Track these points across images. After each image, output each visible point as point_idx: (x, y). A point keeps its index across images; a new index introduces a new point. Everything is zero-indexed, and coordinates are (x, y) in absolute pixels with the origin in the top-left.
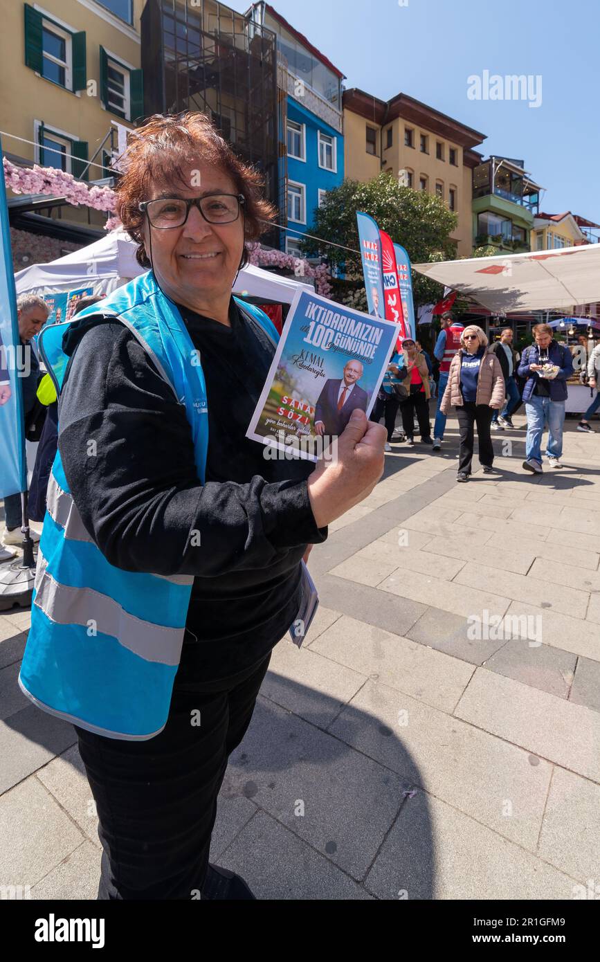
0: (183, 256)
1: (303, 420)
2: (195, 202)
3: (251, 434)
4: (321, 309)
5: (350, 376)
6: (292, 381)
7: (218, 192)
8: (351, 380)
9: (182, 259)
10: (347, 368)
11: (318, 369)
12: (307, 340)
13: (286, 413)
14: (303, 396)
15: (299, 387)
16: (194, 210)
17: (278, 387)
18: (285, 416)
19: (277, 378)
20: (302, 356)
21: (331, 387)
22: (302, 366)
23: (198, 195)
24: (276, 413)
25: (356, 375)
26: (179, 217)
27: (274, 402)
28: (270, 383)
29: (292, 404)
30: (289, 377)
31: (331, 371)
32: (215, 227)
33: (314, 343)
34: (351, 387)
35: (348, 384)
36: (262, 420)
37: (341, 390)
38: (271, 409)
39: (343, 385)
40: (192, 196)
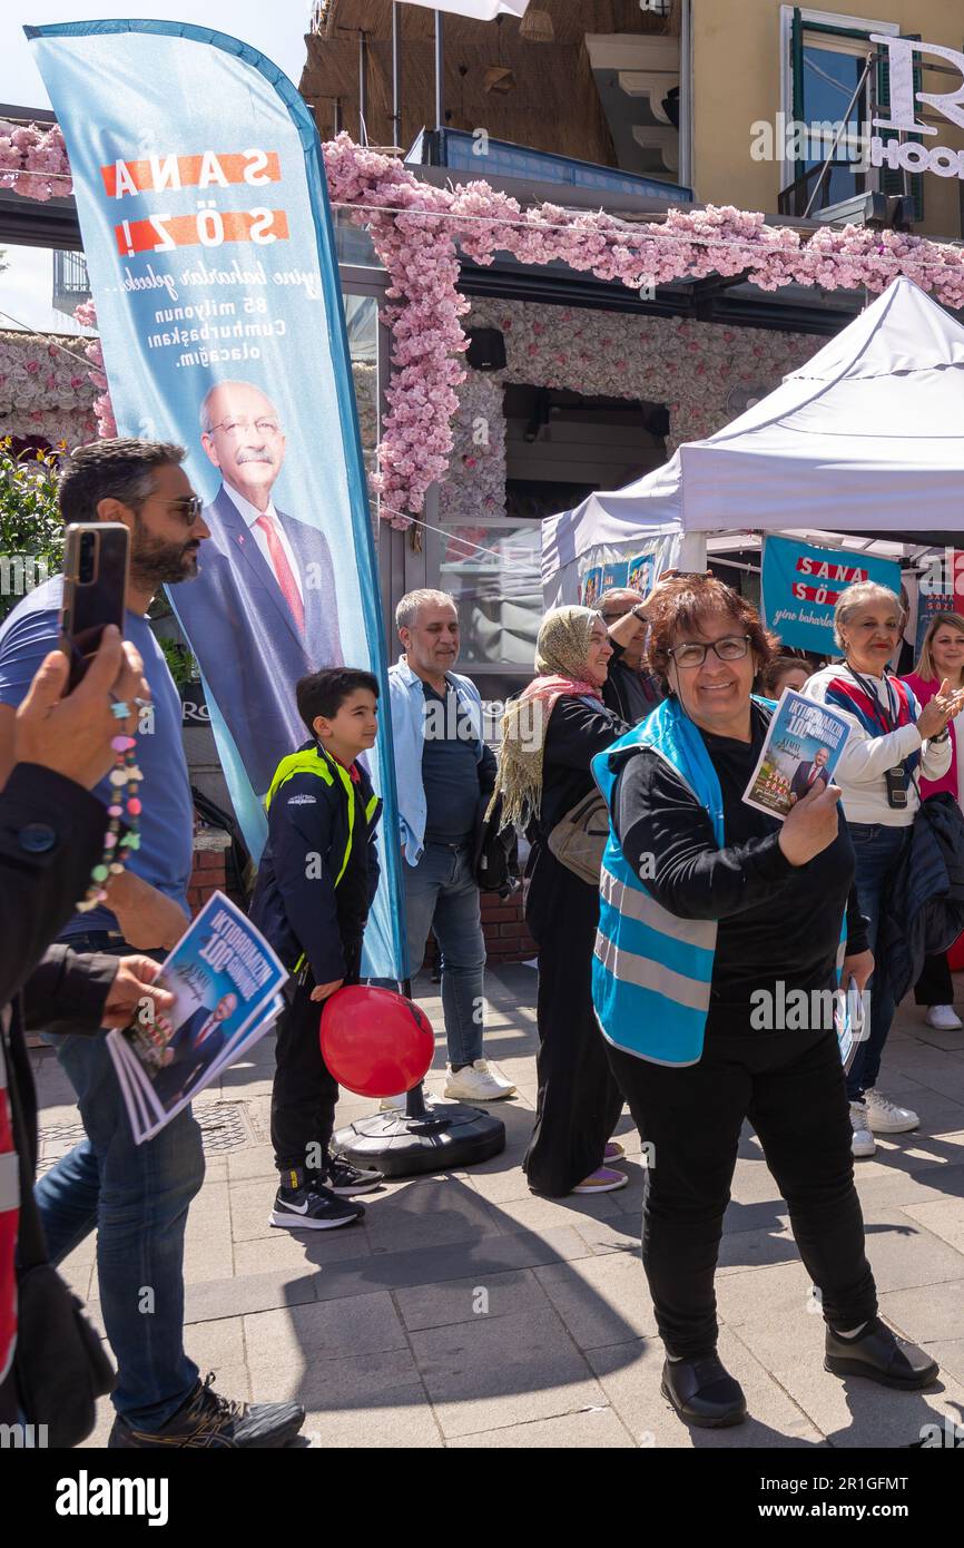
0: (702, 688)
1: (782, 791)
2: (712, 646)
3: (745, 799)
4: (803, 705)
5: (820, 760)
6: (776, 762)
7: (730, 636)
8: (819, 763)
9: (701, 690)
10: (818, 753)
11: (795, 753)
12: (789, 730)
13: (771, 785)
14: (783, 774)
15: (780, 767)
16: (711, 651)
17: (767, 766)
18: (770, 787)
19: (766, 759)
20: (783, 742)
21: (804, 767)
22: (783, 751)
23: (714, 641)
24: (764, 785)
25: (824, 760)
26: (699, 657)
27: (763, 777)
28: (761, 763)
29: (776, 779)
30: (773, 759)
31: (806, 755)
32: (728, 663)
33: (794, 732)
34: (820, 769)
35: (818, 766)
36: (754, 789)
37: (812, 771)
38: (760, 782)
39: (814, 766)
40: (708, 642)
